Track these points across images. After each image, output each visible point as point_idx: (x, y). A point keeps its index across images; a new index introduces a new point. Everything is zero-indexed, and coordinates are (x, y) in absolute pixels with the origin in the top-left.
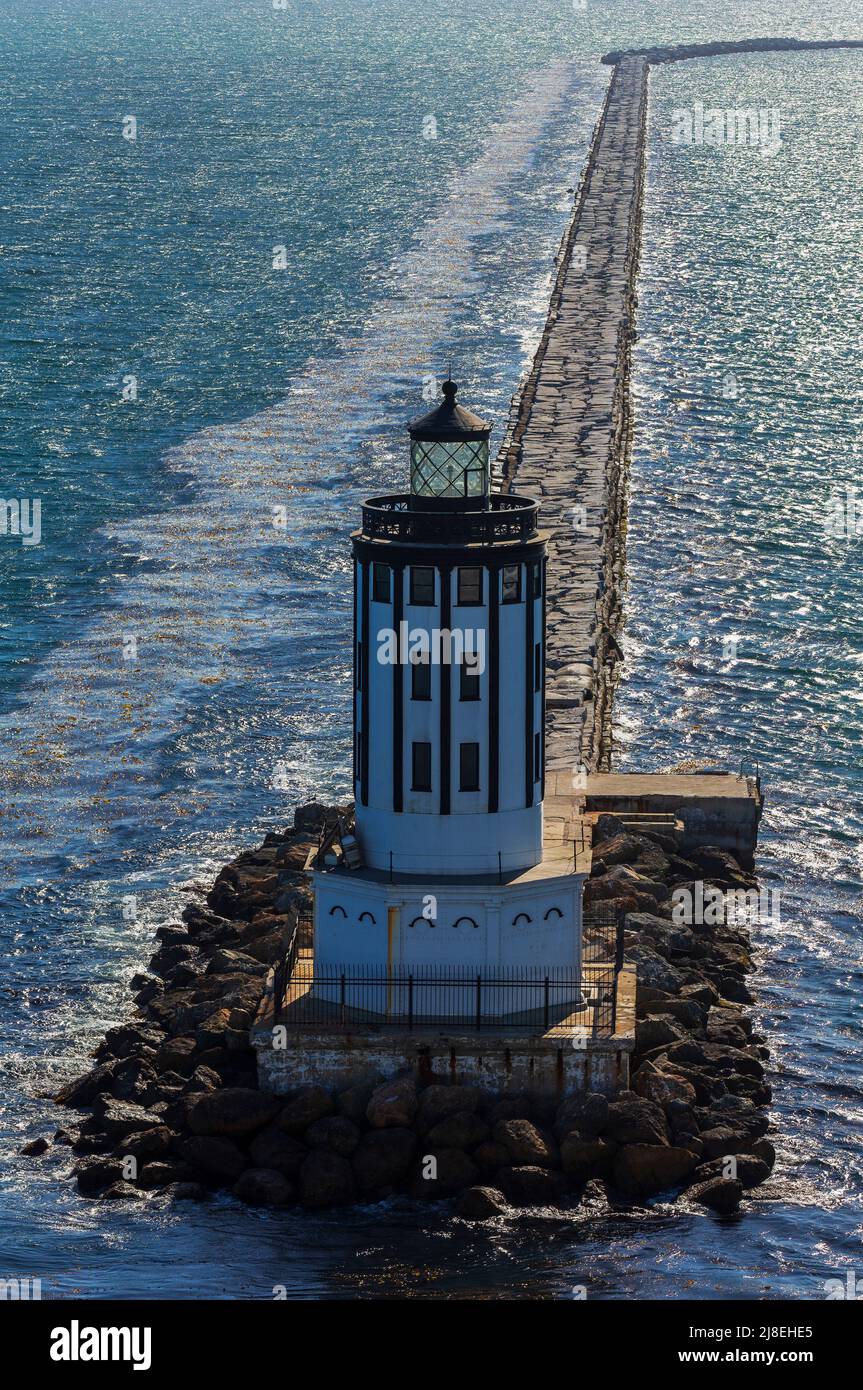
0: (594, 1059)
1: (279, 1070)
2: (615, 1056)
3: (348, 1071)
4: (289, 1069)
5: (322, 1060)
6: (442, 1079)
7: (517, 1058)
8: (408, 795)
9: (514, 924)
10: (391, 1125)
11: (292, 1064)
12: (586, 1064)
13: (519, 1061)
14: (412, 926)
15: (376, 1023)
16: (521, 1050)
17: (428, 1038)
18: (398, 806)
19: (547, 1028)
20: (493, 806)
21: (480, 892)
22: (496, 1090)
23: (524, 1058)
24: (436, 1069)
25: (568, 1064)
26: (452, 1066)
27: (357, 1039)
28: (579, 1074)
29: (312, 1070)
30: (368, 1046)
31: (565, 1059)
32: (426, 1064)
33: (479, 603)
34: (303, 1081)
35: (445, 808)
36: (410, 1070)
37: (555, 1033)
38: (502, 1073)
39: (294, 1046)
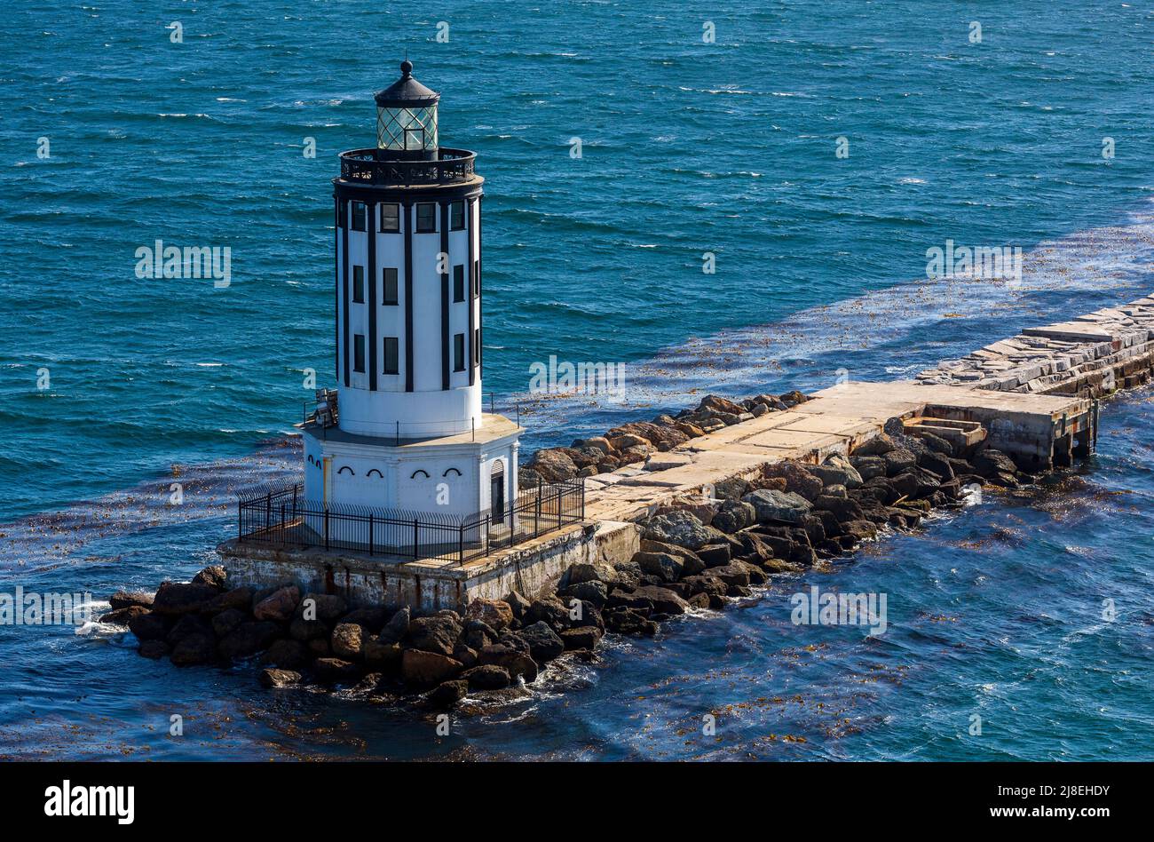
0: (441, 584)
1: (236, 573)
2: (455, 583)
3: (280, 578)
4: (243, 573)
5: (263, 568)
6: (340, 591)
7: (390, 579)
8: (352, 374)
11: (244, 569)
12: (436, 587)
13: (391, 581)
14: (340, 472)
16: (391, 572)
17: (330, 557)
19: (415, 559)
20: (409, 387)
22: (376, 602)
23: (395, 579)
24: (337, 582)
25: (424, 586)
26: (348, 581)
27: (283, 554)
28: (431, 594)
29: (257, 575)
30: (290, 560)
31: (422, 582)
32: (330, 577)
34: (251, 583)
35: (373, 386)
36: (320, 581)
38: (380, 589)
39: (243, 556)
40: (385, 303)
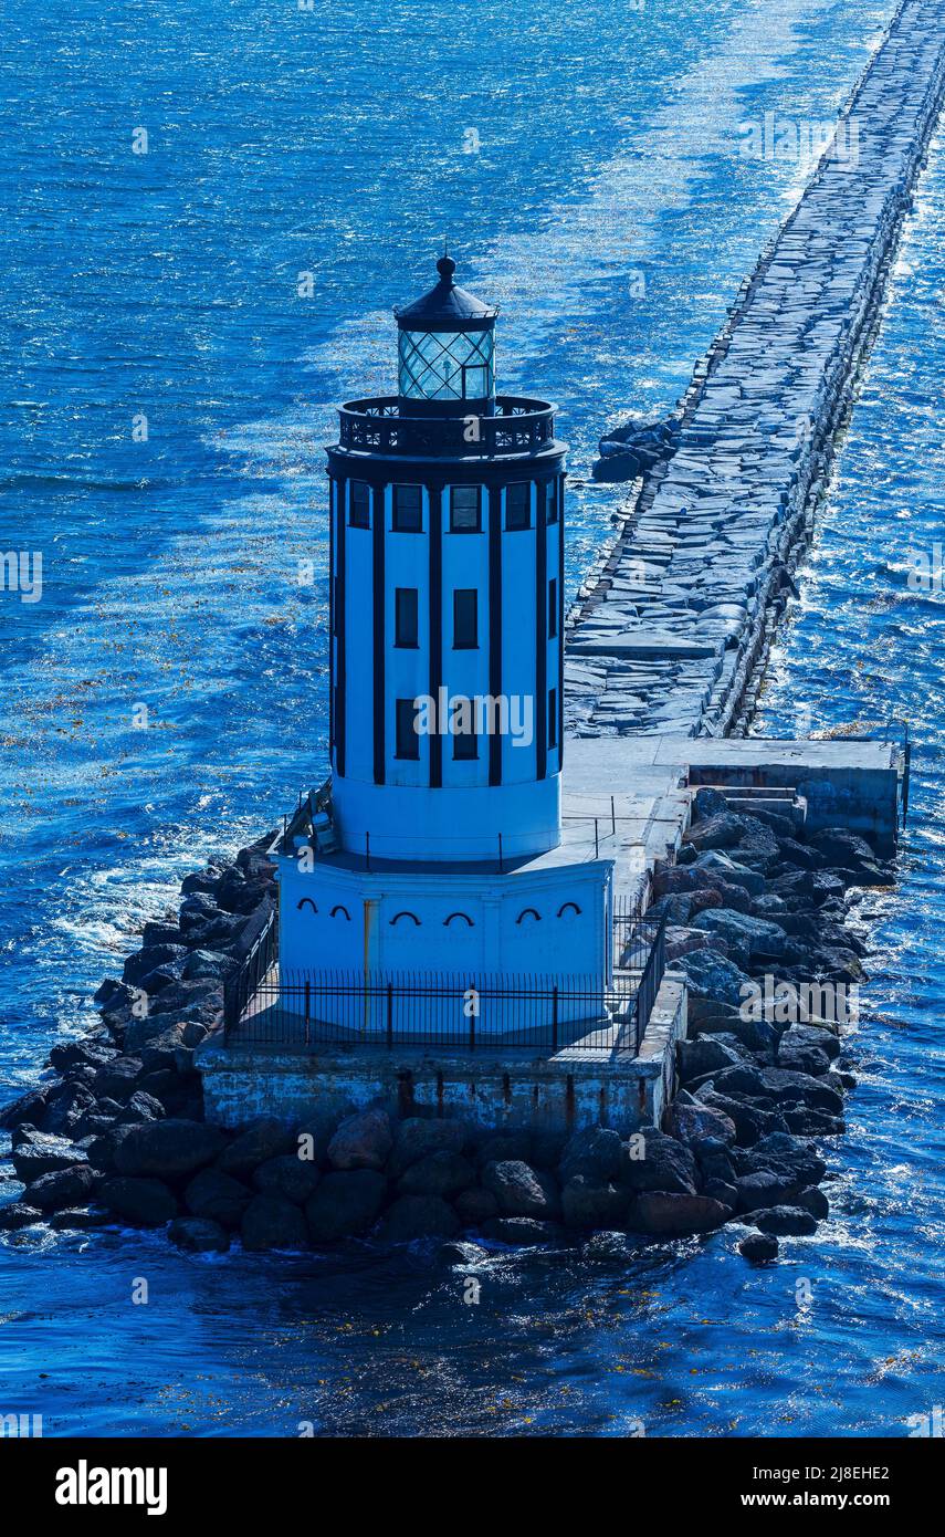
0: (612, 1087)
1: (229, 1098)
2: (637, 1083)
3: (313, 1100)
4: (241, 1097)
5: (281, 1086)
6: (425, 1111)
7: (517, 1086)
8: (392, 763)
9: (519, 922)
10: (358, 1165)
11: (244, 1090)
12: (602, 1093)
13: (520, 1089)
14: (393, 923)
15: (349, 1042)
16: (523, 1075)
17: (410, 1060)
18: (379, 777)
19: (556, 1049)
20: (495, 778)
21: (476, 883)
22: (492, 1125)
23: (526, 1086)
24: (418, 1098)
25: (580, 1093)
26: (439, 1094)
27: (322, 1061)
28: (593, 1105)
29: (269, 1098)
30: (336, 1069)
31: (577, 1087)
32: (407, 1091)
33: (477, 529)
34: (258, 1111)
35: (436, 780)
36: (387, 1099)
37: (567, 1055)
38: (500, 1103)
39: (246, 1069)
40: (458, 646)
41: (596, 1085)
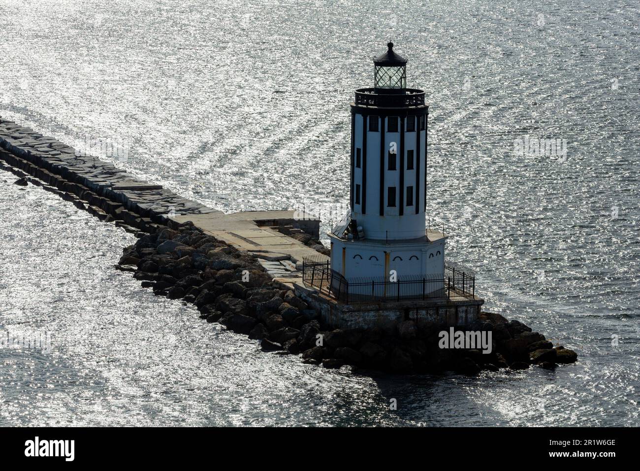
0: (468, 309)
1: (352, 321)
2: (477, 307)
3: (378, 319)
4: (356, 320)
5: (368, 316)
6: (413, 320)
7: (441, 310)
8: (386, 208)
11: (357, 318)
14: (394, 260)
15: (385, 300)
17: (408, 303)
18: (382, 213)
20: (417, 211)
23: (443, 310)
24: (411, 317)
25: (460, 311)
26: (417, 315)
28: (464, 315)
29: (365, 320)
30: (385, 309)
31: (458, 309)
32: (407, 314)
34: (360, 324)
35: (401, 213)
36: (401, 317)
38: (435, 316)
40: (408, 169)
41: (464, 308)
